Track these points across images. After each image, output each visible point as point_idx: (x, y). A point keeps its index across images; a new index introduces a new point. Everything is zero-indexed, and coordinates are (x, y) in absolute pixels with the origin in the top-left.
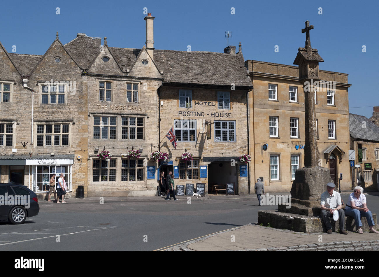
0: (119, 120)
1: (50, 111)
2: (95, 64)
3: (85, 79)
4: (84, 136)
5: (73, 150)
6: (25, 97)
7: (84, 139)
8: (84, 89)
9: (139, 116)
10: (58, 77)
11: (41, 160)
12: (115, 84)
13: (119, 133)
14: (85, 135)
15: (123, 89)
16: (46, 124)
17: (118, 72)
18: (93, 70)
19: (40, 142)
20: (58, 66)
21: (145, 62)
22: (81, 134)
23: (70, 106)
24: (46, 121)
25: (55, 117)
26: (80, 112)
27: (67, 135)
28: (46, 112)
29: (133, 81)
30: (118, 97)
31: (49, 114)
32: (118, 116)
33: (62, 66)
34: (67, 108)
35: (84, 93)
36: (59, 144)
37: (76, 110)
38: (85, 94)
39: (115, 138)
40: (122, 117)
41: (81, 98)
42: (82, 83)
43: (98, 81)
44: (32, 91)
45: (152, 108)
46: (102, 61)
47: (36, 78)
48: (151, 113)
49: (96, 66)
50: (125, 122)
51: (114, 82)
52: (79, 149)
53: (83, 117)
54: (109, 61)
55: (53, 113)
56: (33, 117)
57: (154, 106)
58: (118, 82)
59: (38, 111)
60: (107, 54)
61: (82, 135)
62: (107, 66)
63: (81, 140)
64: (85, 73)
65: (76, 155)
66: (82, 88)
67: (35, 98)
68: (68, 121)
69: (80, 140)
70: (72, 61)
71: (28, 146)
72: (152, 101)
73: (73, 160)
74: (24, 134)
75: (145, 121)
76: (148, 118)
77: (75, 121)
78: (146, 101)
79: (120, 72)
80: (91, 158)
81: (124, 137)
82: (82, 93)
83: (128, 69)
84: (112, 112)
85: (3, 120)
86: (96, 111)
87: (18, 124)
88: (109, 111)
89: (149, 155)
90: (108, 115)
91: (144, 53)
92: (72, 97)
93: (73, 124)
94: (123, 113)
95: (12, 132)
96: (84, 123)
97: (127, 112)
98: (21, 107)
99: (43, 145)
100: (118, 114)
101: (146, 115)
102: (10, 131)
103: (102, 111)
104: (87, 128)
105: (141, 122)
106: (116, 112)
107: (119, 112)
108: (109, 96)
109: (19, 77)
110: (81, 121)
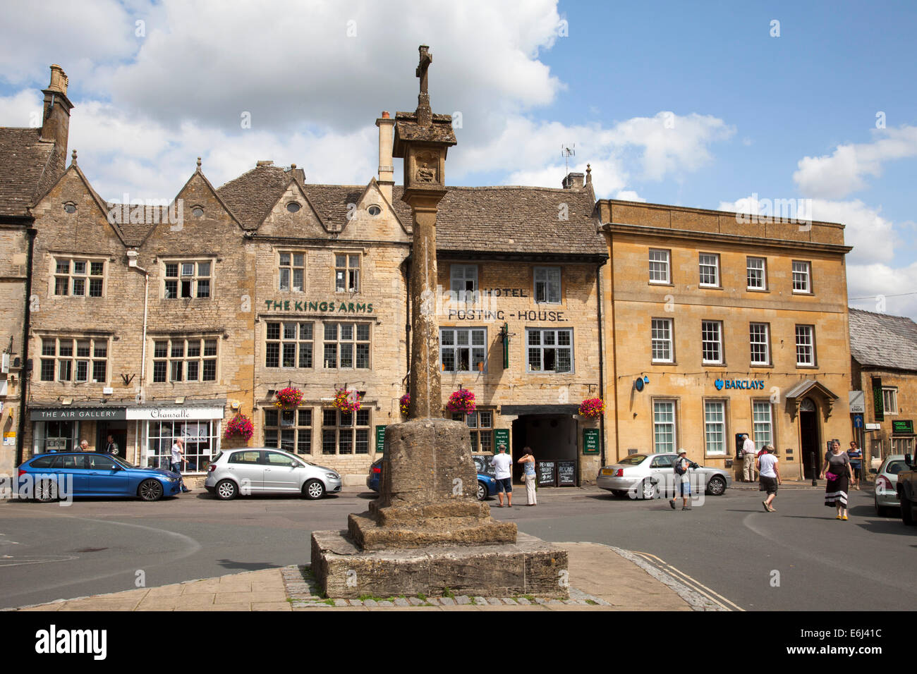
0: (319, 329)
1: (180, 313)
2: (272, 217)
3: (251, 249)
4: (247, 363)
5: (225, 389)
6: (131, 287)
7: (245, 368)
8: (249, 268)
9: (360, 321)
10: (196, 245)
11: (156, 411)
12: (311, 256)
13: (319, 355)
14: (249, 360)
15: (327, 266)
16: (172, 339)
17: (318, 231)
18: (267, 230)
19: (159, 375)
20: (199, 223)
21: (375, 210)
22: (241, 357)
23: (220, 303)
24: (173, 333)
25: (190, 325)
26: (239, 314)
27: (214, 361)
28: (173, 315)
29: (348, 250)
30: (317, 282)
31: (177, 318)
32: (317, 321)
33: (206, 224)
34: (214, 307)
35: (248, 275)
36: (196, 379)
37: (232, 309)
38: (251, 278)
39: (310, 366)
40: (324, 322)
41: (242, 285)
42: (244, 256)
43: (275, 250)
44: (144, 273)
45: (387, 303)
46: (286, 212)
47: (153, 248)
48: (385, 315)
49: (273, 221)
50: (331, 333)
51: (311, 252)
52: (236, 388)
53: (244, 324)
54: (301, 210)
55: (186, 317)
56: (145, 326)
57: (392, 300)
58: (317, 252)
59: (157, 313)
60: (296, 198)
61: (243, 360)
62: (296, 220)
63: (240, 370)
64: (253, 237)
65: (229, 401)
66: (243, 265)
67: (151, 288)
68: (214, 332)
69: (237, 370)
70: (226, 213)
71: (135, 382)
72: (388, 290)
73: (224, 411)
74: (128, 359)
75: (374, 330)
76: (379, 324)
77: (228, 333)
78: (375, 289)
79: (321, 233)
80: (260, 407)
81: (330, 361)
82: (244, 275)
83: (338, 225)
84: (303, 313)
85: (89, 332)
86: (271, 311)
87: (116, 339)
88: (298, 312)
89: (380, 400)
90: (295, 320)
91: (372, 191)
92: (224, 285)
93: (226, 337)
94: (326, 313)
95: (105, 355)
96: (247, 336)
97: (334, 314)
98: (123, 305)
99: (164, 380)
100: (315, 317)
101: (375, 319)
102: (102, 352)
103: (283, 312)
104: (253, 346)
105: (364, 332)
106: (312, 312)
107: (319, 312)
108: (300, 281)
109: (120, 247)
110: (240, 332)
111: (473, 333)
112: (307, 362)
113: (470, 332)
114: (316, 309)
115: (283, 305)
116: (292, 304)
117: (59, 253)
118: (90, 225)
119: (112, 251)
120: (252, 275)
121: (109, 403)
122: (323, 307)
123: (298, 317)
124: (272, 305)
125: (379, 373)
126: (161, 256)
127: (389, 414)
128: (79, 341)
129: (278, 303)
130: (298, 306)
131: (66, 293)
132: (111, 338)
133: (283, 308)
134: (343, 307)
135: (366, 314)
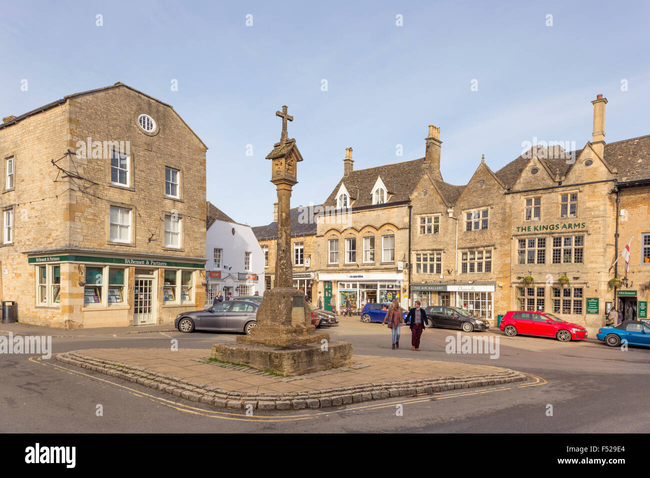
0: (550, 242)
1: (472, 238)
2: (521, 179)
3: (509, 198)
4: (507, 262)
5: (495, 276)
6: (451, 227)
7: (506, 265)
8: (508, 210)
9: (576, 234)
10: (480, 202)
11: (460, 287)
12: (545, 198)
13: (549, 257)
14: (508, 261)
15: (554, 203)
16: (469, 251)
17: (550, 183)
18: (518, 187)
19: (464, 270)
20: (482, 190)
21: (589, 163)
22: (503, 259)
23: (492, 231)
24: (469, 248)
25: (477, 244)
26: (502, 236)
27: (490, 262)
28: (469, 239)
29: (570, 191)
30: (548, 213)
31: (471, 240)
32: (548, 236)
33: (485, 190)
34: (489, 234)
35: (507, 214)
36: (481, 271)
37: (498, 234)
38: (508, 216)
39: (544, 262)
40: (552, 237)
41: (504, 220)
42: (505, 204)
43: (522, 198)
44: (456, 219)
45: (596, 221)
46: (530, 174)
47: (460, 207)
48: (594, 228)
49: (522, 181)
50: (557, 242)
51: (544, 196)
52: (501, 276)
53: (505, 241)
54: (539, 172)
55: (475, 240)
56: (457, 246)
57: (600, 219)
58: (548, 195)
59: (462, 239)
60: (536, 165)
61: (504, 261)
62: (536, 179)
63: (503, 266)
64: (510, 192)
65: (497, 282)
66: (505, 209)
67: (459, 226)
68: (489, 246)
69: (502, 266)
70: (496, 182)
71: (453, 273)
72: (596, 213)
73: (495, 288)
74: (450, 262)
75: (586, 238)
76: (589, 235)
77: (496, 246)
78: (587, 213)
79: (551, 183)
80: (514, 286)
81: (557, 260)
82: (505, 215)
83: (562, 177)
84: (539, 232)
85: (433, 250)
86: (520, 233)
87: (444, 252)
88: (536, 232)
89: (590, 282)
90: (534, 236)
91: (587, 150)
92: (494, 221)
93: (495, 249)
94: (553, 231)
95: (440, 261)
96: (506, 247)
97: (559, 231)
98: (447, 236)
99: (466, 272)
100: (546, 233)
101: (587, 231)
102: (439, 260)
103: (527, 232)
104: (509, 253)
105: (579, 240)
106: (545, 231)
107: (549, 230)
108: (537, 214)
109: (445, 208)
110: (503, 245)
112: (542, 260)
114: (547, 229)
115: (527, 229)
116: (532, 228)
117: (421, 214)
118: (433, 200)
119: (442, 211)
120: (509, 214)
121: (442, 283)
122: (551, 227)
123: (536, 234)
124: (520, 229)
125: (589, 266)
126: (463, 210)
127: (596, 290)
128: (430, 255)
129: (524, 228)
130: (535, 229)
131: (424, 233)
132: (442, 252)
133: (527, 231)
134: (565, 226)
135: (581, 229)
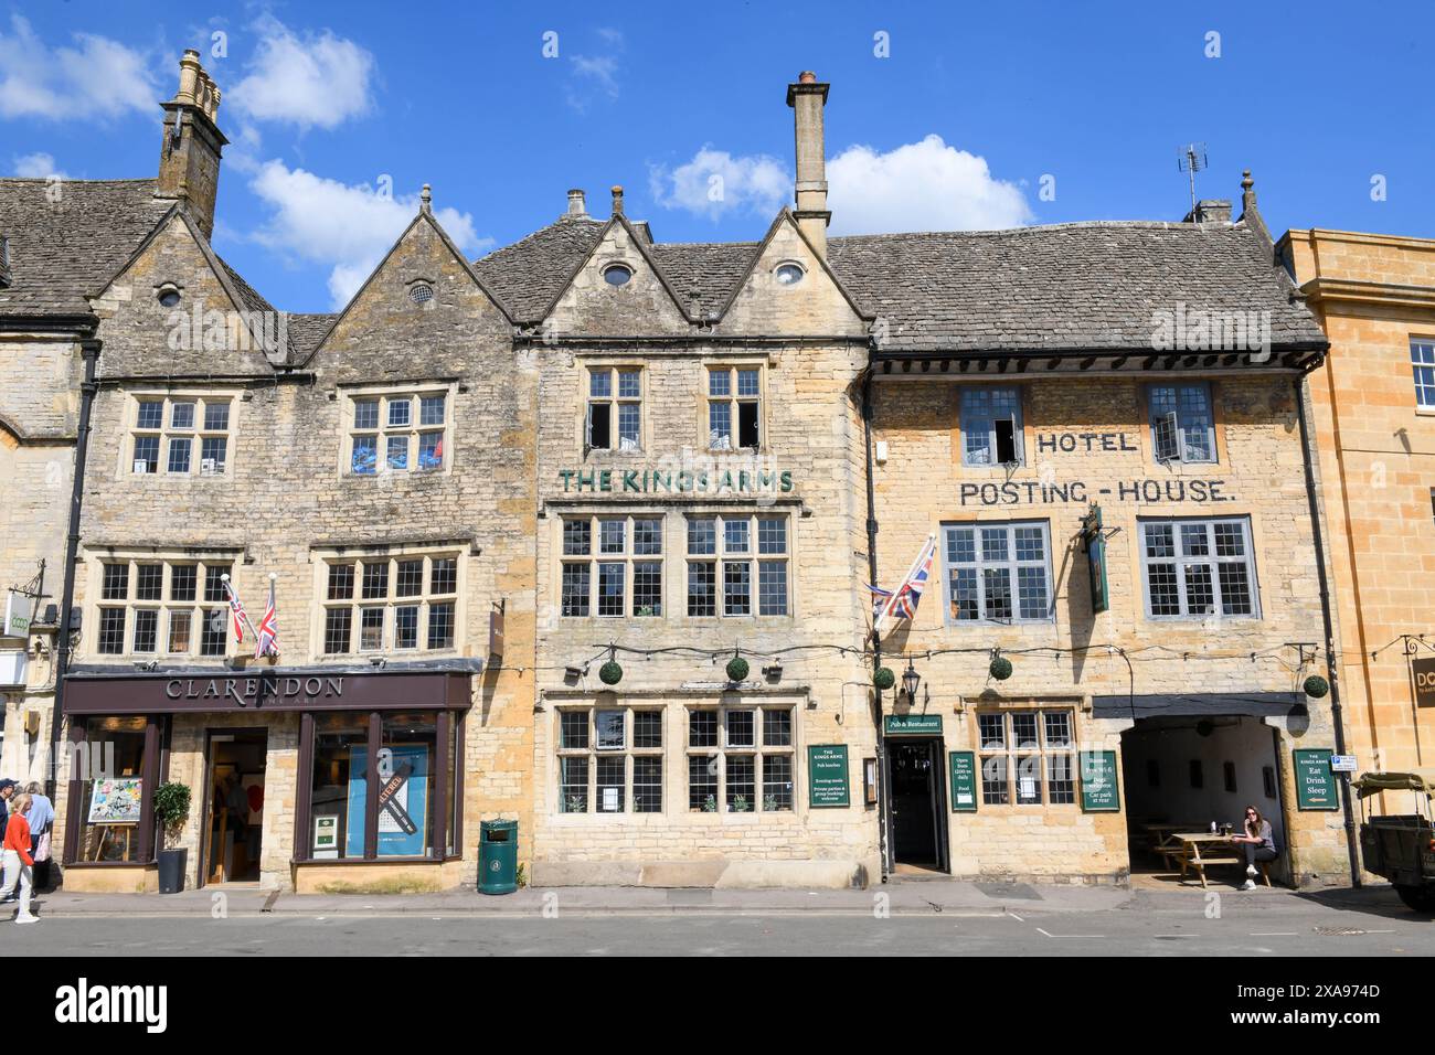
0: (675, 532)
1: (381, 504)
2: (573, 295)
3: (528, 360)
4: (522, 607)
7: (520, 618)
8: (523, 403)
9: (766, 509)
10: (417, 360)
12: (656, 374)
13: (676, 587)
14: (526, 601)
15: (690, 394)
16: (363, 559)
17: (671, 323)
18: (561, 323)
19: (337, 638)
21: (791, 272)
22: (507, 596)
23: (464, 479)
25: (400, 528)
26: (504, 502)
27: (451, 604)
28: (364, 508)
29: (737, 356)
30: (669, 431)
31: (375, 514)
32: (671, 511)
33: (438, 317)
34: (450, 489)
35: (524, 419)
36: (414, 645)
37: (487, 492)
38: (528, 424)
39: (657, 611)
40: (686, 515)
41: (510, 437)
42: (514, 377)
43: (581, 364)
45: (825, 470)
47: (328, 370)
48: (820, 494)
49: (574, 304)
50: (699, 541)
51: (654, 365)
53: (515, 524)
54: (633, 279)
55: (393, 511)
57: (835, 462)
58: (668, 364)
59: (334, 503)
60: (622, 254)
61: (513, 602)
62: (624, 301)
64: (527, 337)
65: (481, 691)
66: (513, 397)
68: (452, 542)
70: (479, 292)
72: (823, 441)
73: (472, 715)
75: (797, 528)
76: (806, 514)
77: (480, 543)
78: (796, 440)
79: (677, 324)
80: (550, 705)
81: (700, 604)
82: (515, 419)
83: (711, 307)
84: (641, 495)
85: (195, 548)
86: (571, 494)
87: (249, 561)
88: (631, 494)
89: (815, 688)
90: (624, 510)
91: (784, 231)
92: (472, 441)
93: (475, 552)
94: (690, 495)
95: (226, 597)
96: (519, 548)
97: (708, 494)
98: (266, 490)
99: (346, 647)
100: (667, 503)
101: (798, 503)
102: (220, 591)
103: (599, 494)
104: (533, 571)
105: (775, 534)
106: (660, 493)
107: (674, 494)
108: (632, 427)
110: (505, 540)
111: (1019, 533)
112: (651, 602)
113: (1011, 530)
114: (668, 488)
115: (597, 480)
116: (616, 478)
117: (141, 385)
120: (531, 418)
122: (683, 482)
123: (630, 503)
124: (573, 481)
126: (343, 386)
127: (837, 717)
128: (175, 567)
129: (586, 475)
130: (629, 482)
131: (153, 467)
132: (240, 558)
133: (597, 488)
135: (777, 494)
